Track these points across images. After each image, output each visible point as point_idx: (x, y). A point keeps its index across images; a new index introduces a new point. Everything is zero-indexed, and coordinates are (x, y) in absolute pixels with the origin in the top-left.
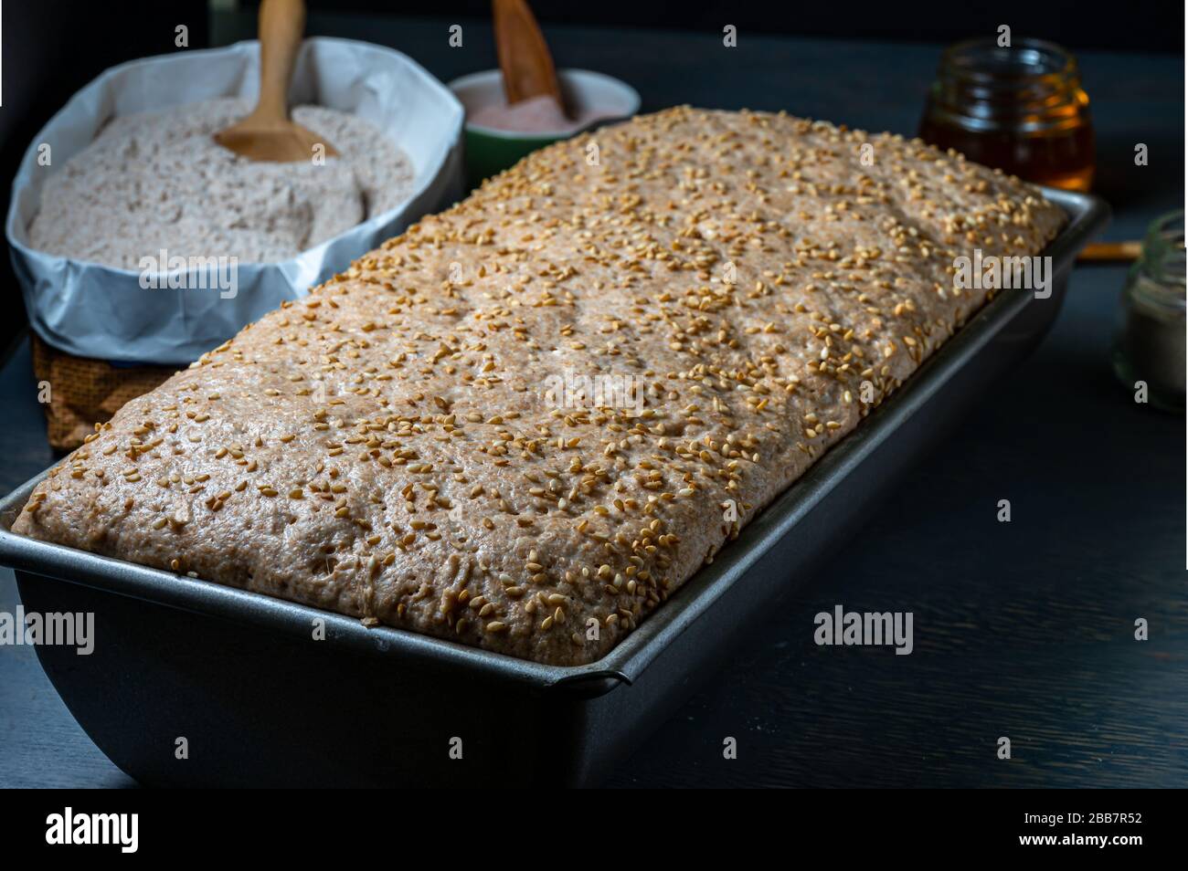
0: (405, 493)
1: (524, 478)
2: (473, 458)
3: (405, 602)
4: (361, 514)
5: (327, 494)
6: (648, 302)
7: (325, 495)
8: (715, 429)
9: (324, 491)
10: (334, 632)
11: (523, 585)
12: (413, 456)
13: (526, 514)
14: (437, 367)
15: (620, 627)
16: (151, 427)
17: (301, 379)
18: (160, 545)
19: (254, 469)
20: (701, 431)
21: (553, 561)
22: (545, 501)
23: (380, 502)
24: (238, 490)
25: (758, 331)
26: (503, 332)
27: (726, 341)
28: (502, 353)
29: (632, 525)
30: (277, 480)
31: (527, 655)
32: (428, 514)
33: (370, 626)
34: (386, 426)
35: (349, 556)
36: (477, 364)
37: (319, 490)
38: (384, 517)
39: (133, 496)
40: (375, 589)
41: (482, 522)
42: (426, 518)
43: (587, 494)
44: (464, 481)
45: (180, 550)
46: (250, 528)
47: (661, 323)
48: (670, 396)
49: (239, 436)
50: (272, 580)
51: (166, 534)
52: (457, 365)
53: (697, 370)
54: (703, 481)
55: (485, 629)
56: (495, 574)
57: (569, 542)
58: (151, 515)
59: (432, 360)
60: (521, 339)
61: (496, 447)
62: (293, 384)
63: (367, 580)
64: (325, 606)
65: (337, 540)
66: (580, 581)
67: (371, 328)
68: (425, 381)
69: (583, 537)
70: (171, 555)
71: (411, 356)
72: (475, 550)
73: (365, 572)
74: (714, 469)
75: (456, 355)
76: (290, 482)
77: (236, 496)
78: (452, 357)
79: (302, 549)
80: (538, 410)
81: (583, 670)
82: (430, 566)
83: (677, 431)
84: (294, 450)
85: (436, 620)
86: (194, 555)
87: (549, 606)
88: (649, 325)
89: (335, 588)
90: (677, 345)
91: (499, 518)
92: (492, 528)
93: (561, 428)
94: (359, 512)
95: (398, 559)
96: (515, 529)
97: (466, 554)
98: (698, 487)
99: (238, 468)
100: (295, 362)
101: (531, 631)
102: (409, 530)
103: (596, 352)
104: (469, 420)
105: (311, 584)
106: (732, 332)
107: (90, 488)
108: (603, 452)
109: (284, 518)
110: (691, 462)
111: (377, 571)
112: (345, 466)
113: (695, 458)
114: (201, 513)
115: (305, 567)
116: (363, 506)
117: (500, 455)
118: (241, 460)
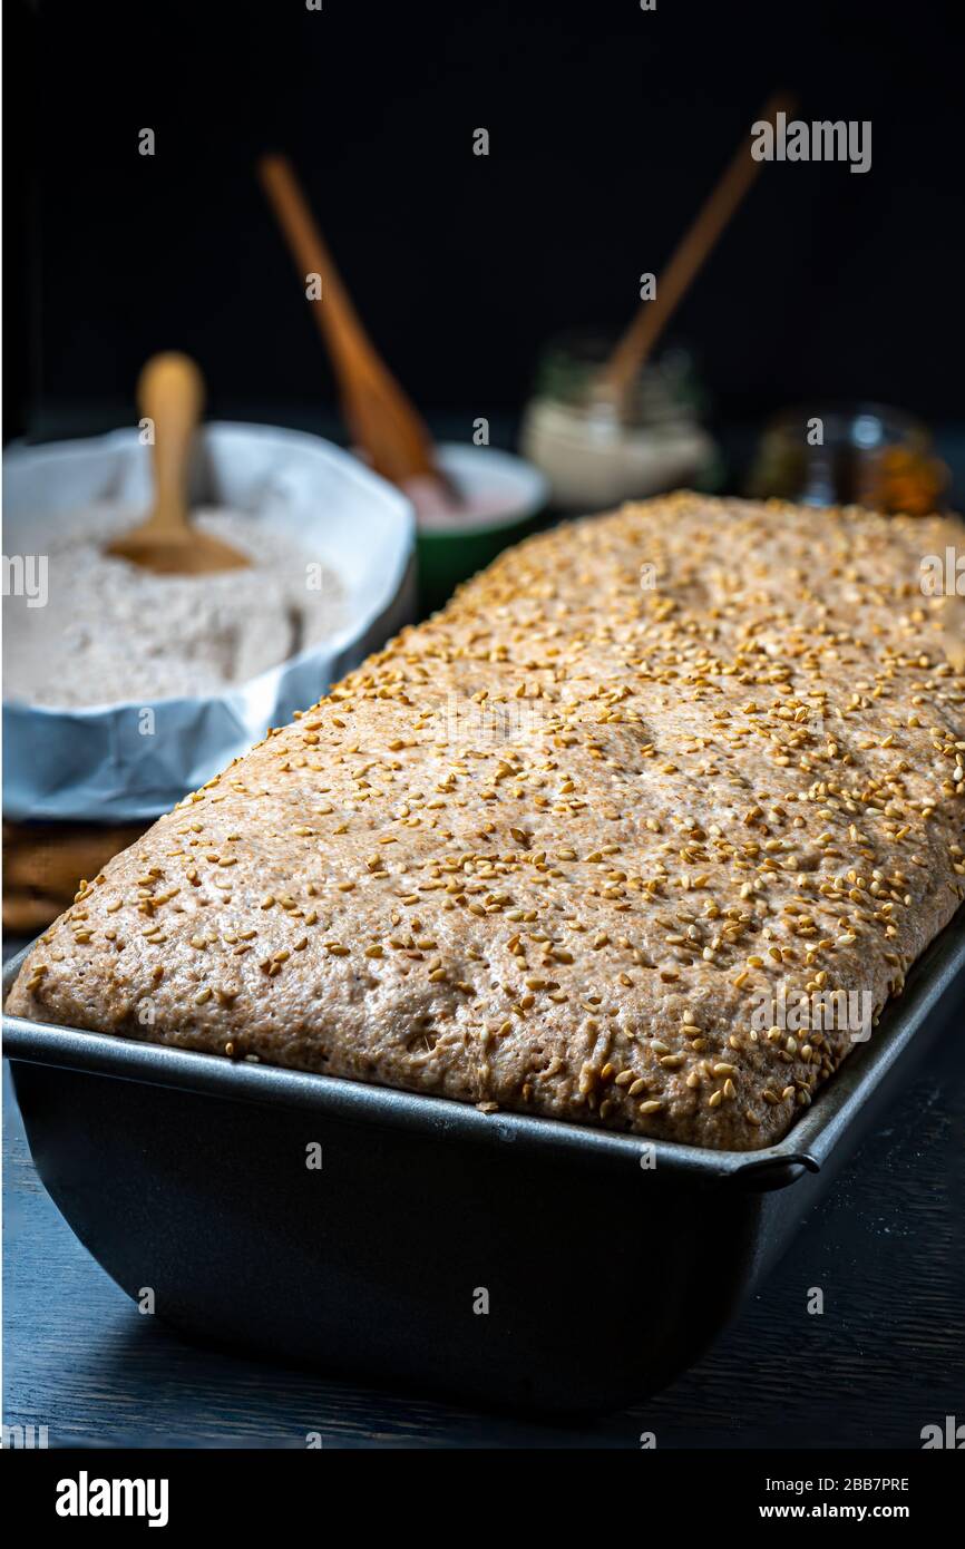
0: (511, 947)
1: (656, 924)
2: (586, 903)
3: (532, 1081)
4: (460, 975)
5: (416, 953)
6: (729, 716)
7: (411, 953)
8: (858, 863)
9: (408, 948)
10: (443, 1122)
11: (680, 1054)
12: (508, 902)
13: (668, 967)
14: (500, 789)
15: (797, 1101)
16: (158, 875)
17: (331, 812)
18: (207, 1025)
19: (314, 922)
20: (841, 865)
21: (712, 1023)
22: (687, 951)
23: (481, 959)
24: (299, 949)
25: (873, 746)
26: (575, 749)
27: (839, 755)
28: (579, 772)
29: (795, 978)
30: (345, 935)
31: (692, 1141)
32: (546, 971)
33: (489, 1112)
34: (462, 867)
35: (453, 1027)
36: (549, 786)
37: (402, 947)
38: (489, 977)
39: (161, 962)
40: (492, 1067)
41: (617, 978)
42: (544, 976)
43: (731, 943)
44: (582, 929)
45: (233, 1031)
46: (319, 997)
47: (754, 737)
48: (796, 823)
49: (282, 882)
50: (357, 1063)
51: (213, 1010)
52: (524, 787)
53: (817, 790)
54: (860, 926)
55: (637, 1110)
56: (644, 1041)
57: (728, 999)
58: (189, 986)
59: (493, 781)
60: (597, 757)
61: (609, 889)
62: (323, 817)
63: (480, 1056)
64: (427, 1090)
65: (435, 1008)
66: (748, 1047)
67: (400, 746)
68: (490, 808)
69: (742, 993)
70: (223, 1037)
71: (463, 780)
72: (614, 1013)
73: (477, 1047)
74: (868, 912)
75: (521, 775)
76: (363, 937)
77: (295, 958)
78: (516, 777)
79: (391, 1024)
80: (641, 842)
81: (765, 1154)
82: (560, 1036)
83: (810, 865)
84: (358, 899)
85: (574, 1102)
86: (252, 1036)
87: (716, 1078)
88: (739, 739)
89: (439, 1068)
90: (784, 760)
91: (635, 973)
92: (631, 985)
93: (678, 864)
94: (457, 974)
95: (518, 1028)
96: (658, 986)
97: (604, 1019)
98: (857, 933)
99: (291, 922)
100: (315, 790)
101: (695, 1110)
102: (525, 992)
103: (692, 773)
104: (560, 858)
105: (408, 1064)
106: (842, 746)
107: (104, 955)
108: (738, 894)
109: (363, 983)
110: (841, 903)
111: (492, 1044)
112: (428, 916)
113: (844, 898)
114: (254, 980)
115: (399, 1044)
116: (460, 965)
117: (616, 898)
118: (295, 912)
